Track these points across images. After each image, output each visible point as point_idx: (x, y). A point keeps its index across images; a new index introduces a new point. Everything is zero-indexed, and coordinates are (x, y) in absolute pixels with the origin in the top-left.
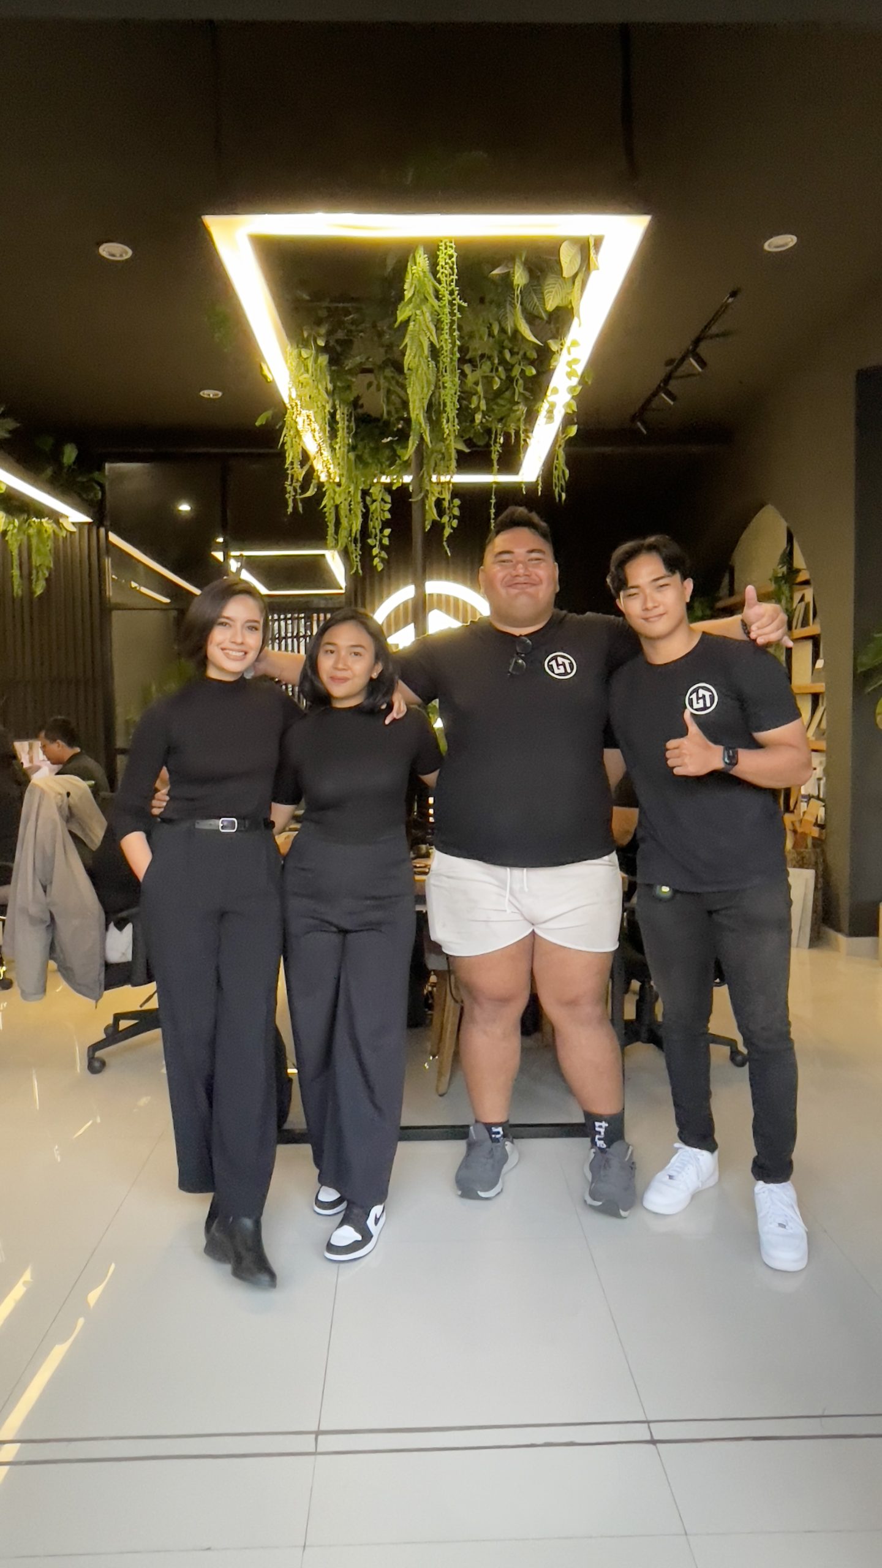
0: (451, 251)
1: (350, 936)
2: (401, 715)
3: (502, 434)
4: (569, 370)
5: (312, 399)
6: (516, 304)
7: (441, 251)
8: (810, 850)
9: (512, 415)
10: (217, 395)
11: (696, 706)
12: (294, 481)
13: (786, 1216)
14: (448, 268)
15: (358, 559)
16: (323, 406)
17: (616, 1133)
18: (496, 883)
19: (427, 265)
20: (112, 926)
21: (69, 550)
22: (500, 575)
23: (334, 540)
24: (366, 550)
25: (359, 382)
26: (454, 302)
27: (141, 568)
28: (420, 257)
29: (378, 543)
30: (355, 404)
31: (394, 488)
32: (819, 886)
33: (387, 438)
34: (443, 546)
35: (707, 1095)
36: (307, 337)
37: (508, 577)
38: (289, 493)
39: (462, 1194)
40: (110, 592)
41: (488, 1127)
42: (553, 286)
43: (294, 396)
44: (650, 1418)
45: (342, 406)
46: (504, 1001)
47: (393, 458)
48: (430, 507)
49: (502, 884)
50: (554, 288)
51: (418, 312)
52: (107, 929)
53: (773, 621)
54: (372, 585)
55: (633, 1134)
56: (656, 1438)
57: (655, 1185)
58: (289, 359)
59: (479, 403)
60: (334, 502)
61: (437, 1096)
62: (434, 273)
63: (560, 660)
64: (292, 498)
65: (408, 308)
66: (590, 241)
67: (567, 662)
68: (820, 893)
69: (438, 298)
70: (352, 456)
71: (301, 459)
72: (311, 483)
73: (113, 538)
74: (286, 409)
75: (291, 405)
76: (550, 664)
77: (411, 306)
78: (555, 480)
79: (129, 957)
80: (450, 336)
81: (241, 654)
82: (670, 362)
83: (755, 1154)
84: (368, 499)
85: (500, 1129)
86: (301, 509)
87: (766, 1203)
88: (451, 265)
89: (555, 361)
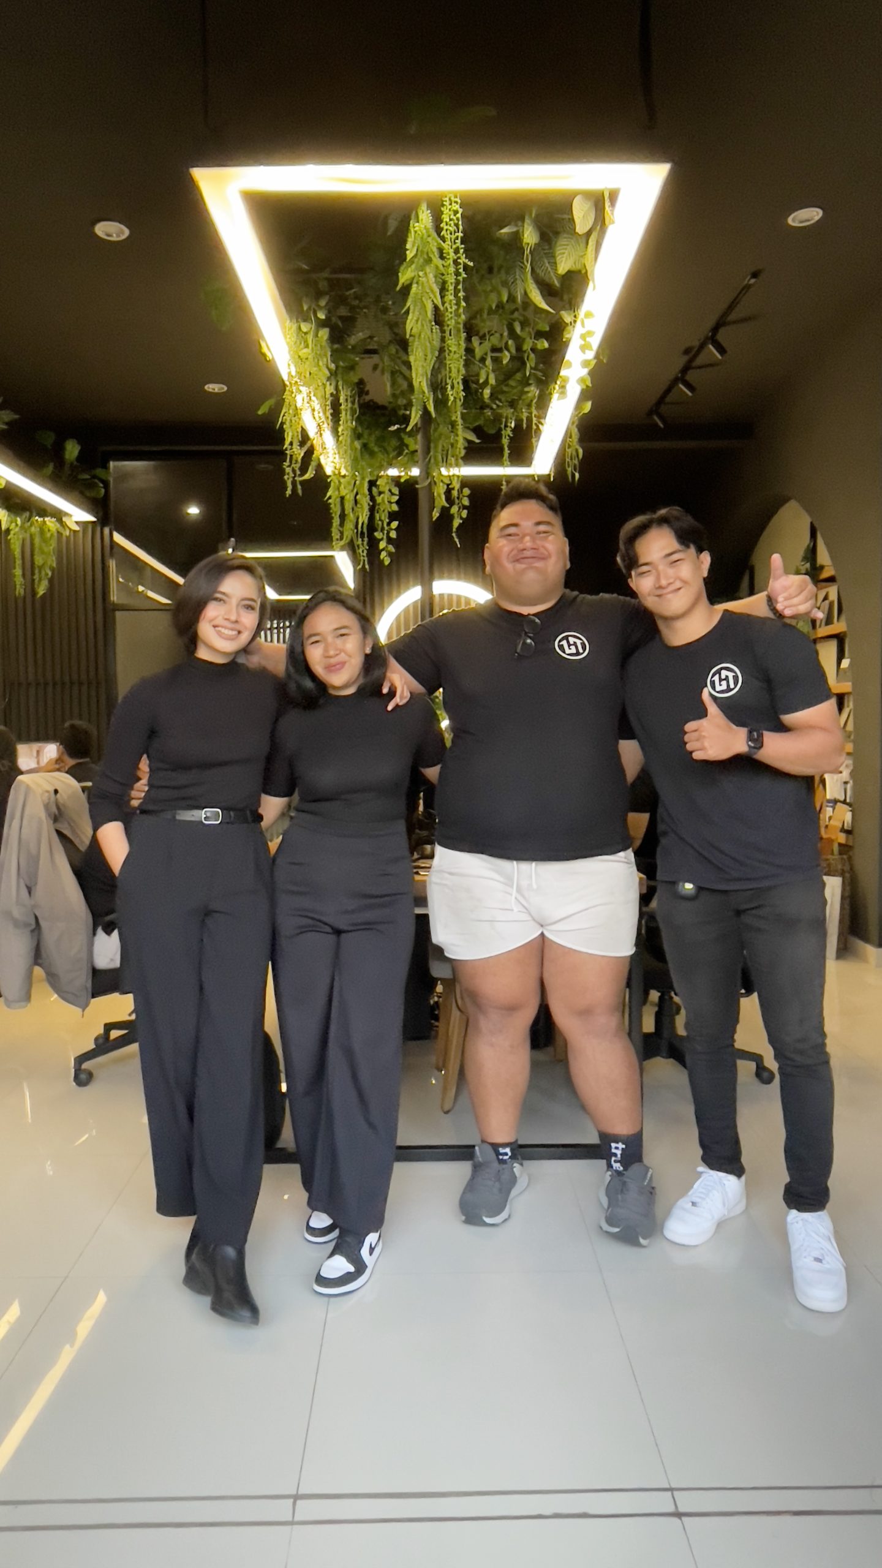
0: (456, 207)
1: (343, 936)
2: (404, 701)
3: (514, 418)
4: (583, 343)
5: (312, 375)
6: (526, 263)
7: (445, 207)
8: (837, 857)
9: (524, 397)
10: (223, 389)
11: (718, 688)
12: (294, 462)
13: (822, 1249)
14: (452, 225)
15: (365, 554)
16: (323, 384)
17: (634, 1153)
18: (502, 879)
19: (430, 221)
20: (100, 931)
21: (72, 546)
22: (506, 549)
23: (339, 532)
24: (373, 543)
25: (364, 367)
26: (459, 260)
27: (148, 573)
28: (423, 212)
29: (385, 537)
30: (360, 388)
31: (402, 480)
32: (847, 894)
33: (394, 425)
34: (453, 537)
35: (734, 1111)
36: (307, 310)
37: (515, 552)
38: (288, 474)
39: (466, 1219)
40: (114, 597)
41: (495, 1147)
42: (565, 247)
43: (293, 373)
44: (673, 1486)
45: (344, 387)
46: (511, 1009)
47: (401, 448)
48: (439, 496)
49: (509, 881)
50: (566, 249)
51: (421, 274)
52: (94, 934)
53: (802, 592)
54: (381, 584)
55: (655, 1154)
56: (682, 1509)
57: (677, 1212)
58: (288, 334)
59: (488, 375)
60: (339, 494)
61: (443, 1114)
62: (438, 230)
63: (572, 640)
64: (291, 479)
65: (409, 269)
66: (605, 193)
67: (579, 642)
68: (847, 901)
69: (442, 257)
70: (357, 445)
71: (300, 439)
72: (310, 464)
73: (118, 538)
74: (285, 385)
75: (290, 383)
76: (561, 643)
77: (413, 266)
78: (567, 460)
79: (117, 964)
80: (454, 296)
81: (235, 633)
82: (687, 351)
83: (787, 1179)
84: (374, 490)
85: (508, 1150)
86: (300, 492)
87: (800, 1234)
88: (456, 222)
89: (569, 333)
